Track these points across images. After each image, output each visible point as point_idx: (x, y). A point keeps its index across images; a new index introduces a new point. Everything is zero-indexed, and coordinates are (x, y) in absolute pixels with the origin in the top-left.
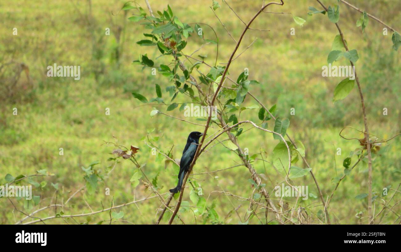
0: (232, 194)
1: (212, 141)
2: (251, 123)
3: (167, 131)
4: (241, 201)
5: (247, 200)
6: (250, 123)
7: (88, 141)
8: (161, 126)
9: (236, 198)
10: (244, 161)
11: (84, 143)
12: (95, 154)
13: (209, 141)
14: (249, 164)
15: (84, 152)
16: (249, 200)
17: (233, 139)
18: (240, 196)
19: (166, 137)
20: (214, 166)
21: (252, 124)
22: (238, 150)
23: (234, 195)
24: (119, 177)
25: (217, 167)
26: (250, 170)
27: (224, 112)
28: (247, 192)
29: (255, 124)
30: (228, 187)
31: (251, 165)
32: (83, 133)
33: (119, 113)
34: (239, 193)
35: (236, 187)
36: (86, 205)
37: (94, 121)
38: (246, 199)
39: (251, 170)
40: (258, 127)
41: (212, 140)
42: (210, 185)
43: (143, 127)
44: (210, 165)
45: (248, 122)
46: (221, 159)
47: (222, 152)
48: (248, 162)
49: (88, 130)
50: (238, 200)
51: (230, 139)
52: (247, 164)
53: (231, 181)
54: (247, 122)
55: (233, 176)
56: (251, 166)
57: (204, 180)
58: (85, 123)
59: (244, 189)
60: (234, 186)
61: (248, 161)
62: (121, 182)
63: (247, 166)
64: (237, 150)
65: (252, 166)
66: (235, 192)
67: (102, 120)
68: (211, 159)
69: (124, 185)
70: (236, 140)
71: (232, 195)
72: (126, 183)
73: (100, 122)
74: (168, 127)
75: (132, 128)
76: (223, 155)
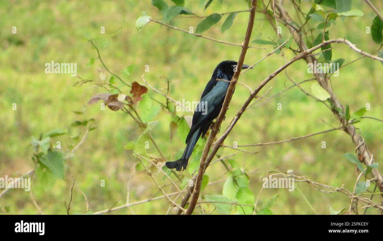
0: (308, 180)
1: (271, 78)
2: (347, 44)
3: (186, 59)
4: (326, 193)
5: (338, 190)
6: (345, 43)
7: (36, 79)
8: (174, 50)
9: (316, 188)
10: (342, 120)
11: (28, 82)
12: (49, 102)
13: (267, 78)
14: (352, 126)
15: (27, 98)
16: (340, 191)
17: (321, 79)
18: (327, 184)
19: (185, 71)
20: (275, 126)
21: (349, 45)
22: (331, 100)
23: (312, 182)
24: (95, 148)
25: (281, 129)
26: (353, 139)
27: (306, 28)
28: (338, 176)
29: (353, 46)
30: (302, 167)
31: (355, 129)
32: (25, 63)
33: (94, 25)
34: (323, 178)
35: (318, 167)
36: (31, 201)
37: (47, 40)
38: (336, 190)
39: (356, 137)
40: (360, 51)
41: (273, 75)
42: (269, 162)
43: (139, 51)
44: (267, 124)
45: (342, 42)
46: (289, 113)
47: (291, 99)
48: (350, 121)
49: (35, 57)
50: (320, 190)
51: (316, 79)
52: (348, 127)
53: (308, 154)
54: (339, 42)
55: (313, 145)
56: (354, 132)
57: (256, 153)
58: (30, 43)
59: (332, 170)
60: (314, 164)
61: (348, 120)
62: (98, 156)
63: (346, 130)
64: (328, 99)
65: (357, 131)
66: (315, 177)
67: (62, 38)
68: (271, 113)
69: (103, 163)
70: (329, 81)
71: (308, 182)
72: (108, 159)
73: (58, 42)
74: (188, 51)
75: (120, 53)
76: (293, 106)
